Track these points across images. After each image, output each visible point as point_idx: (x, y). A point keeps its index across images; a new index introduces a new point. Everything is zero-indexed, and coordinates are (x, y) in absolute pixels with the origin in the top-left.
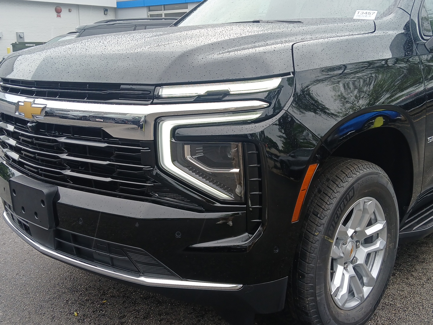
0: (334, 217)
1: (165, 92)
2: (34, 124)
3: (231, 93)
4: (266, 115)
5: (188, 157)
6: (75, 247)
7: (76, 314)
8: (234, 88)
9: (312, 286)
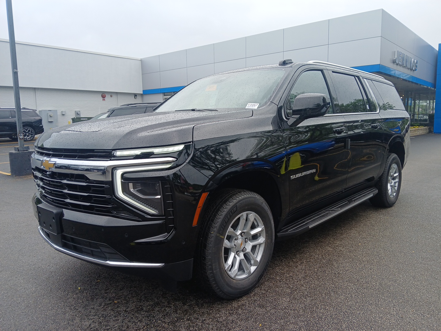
0: (223, 223)
1: (119, 153)
2: (50, 173)
3: (155, 153)
4: (177, 164)
5: (132, 190)
6: (73, 245)
7: (79, 288)
8: (156, 151)
9: (210, 264)
